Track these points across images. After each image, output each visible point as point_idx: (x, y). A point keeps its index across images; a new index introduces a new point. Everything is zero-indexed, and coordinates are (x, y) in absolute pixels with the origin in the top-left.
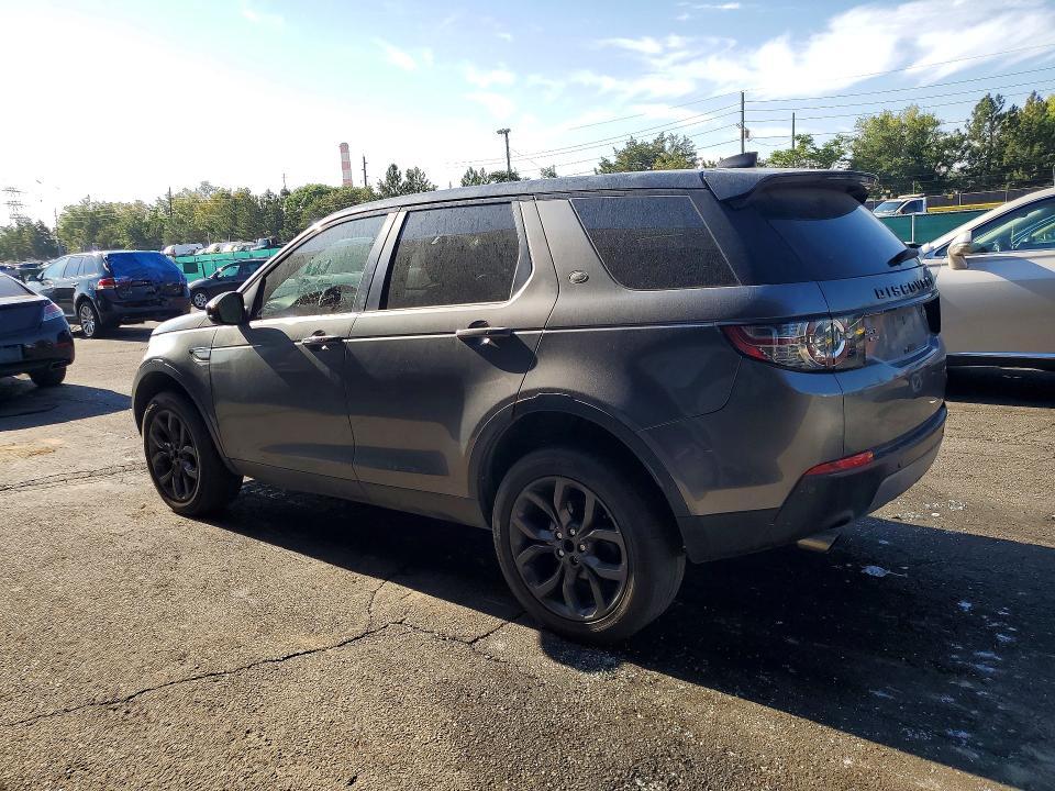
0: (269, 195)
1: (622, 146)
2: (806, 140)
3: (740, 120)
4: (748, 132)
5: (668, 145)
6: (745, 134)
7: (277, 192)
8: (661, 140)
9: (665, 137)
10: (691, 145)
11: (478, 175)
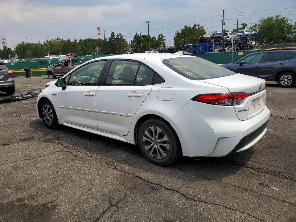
0: (76, 41)
1: (183, 28)
2: (244, 26)
3: (222, 19)
6: (224, 24)
7: (78, 41)
8: (195, 26)
10: (204, 28)
11: (139, 35)
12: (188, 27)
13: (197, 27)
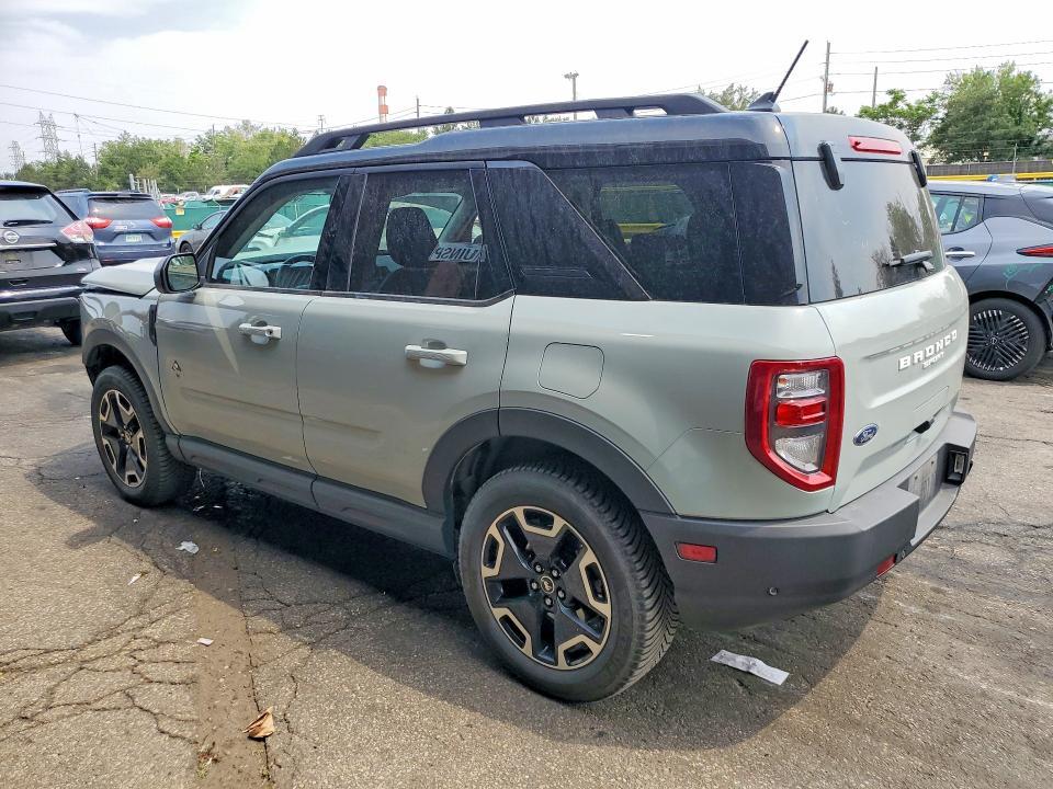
2: (897, 96)
3: (824, 73)
4: (831, 85)
5: (736, 97)
6: (828, 88)
8: (730, 91)
9: (734, 89)
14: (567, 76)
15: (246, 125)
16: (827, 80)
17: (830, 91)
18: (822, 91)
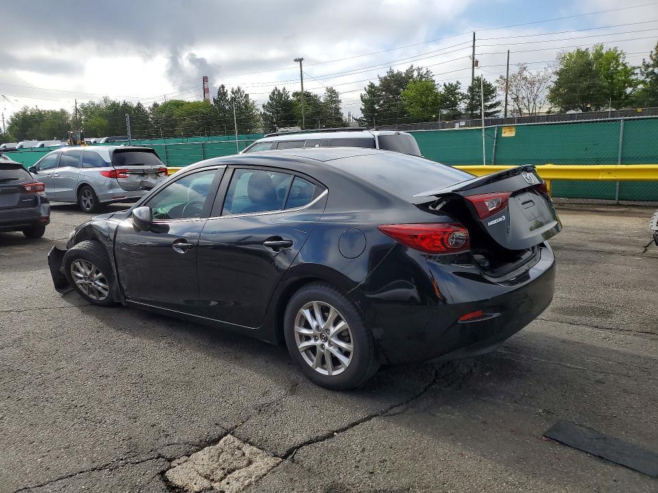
1: (384, 74)
3: (472, 54)
4: (477, 62)
6: (475, 64)
8: (410, 71)
10: (431, 75)
11: (281, 92)
12: (395, 72)
13: (415, 74)
14: (296, 60)
15: (106, 100)
16: (474, 58)
17: (477, 66)
18: (471, 66)
